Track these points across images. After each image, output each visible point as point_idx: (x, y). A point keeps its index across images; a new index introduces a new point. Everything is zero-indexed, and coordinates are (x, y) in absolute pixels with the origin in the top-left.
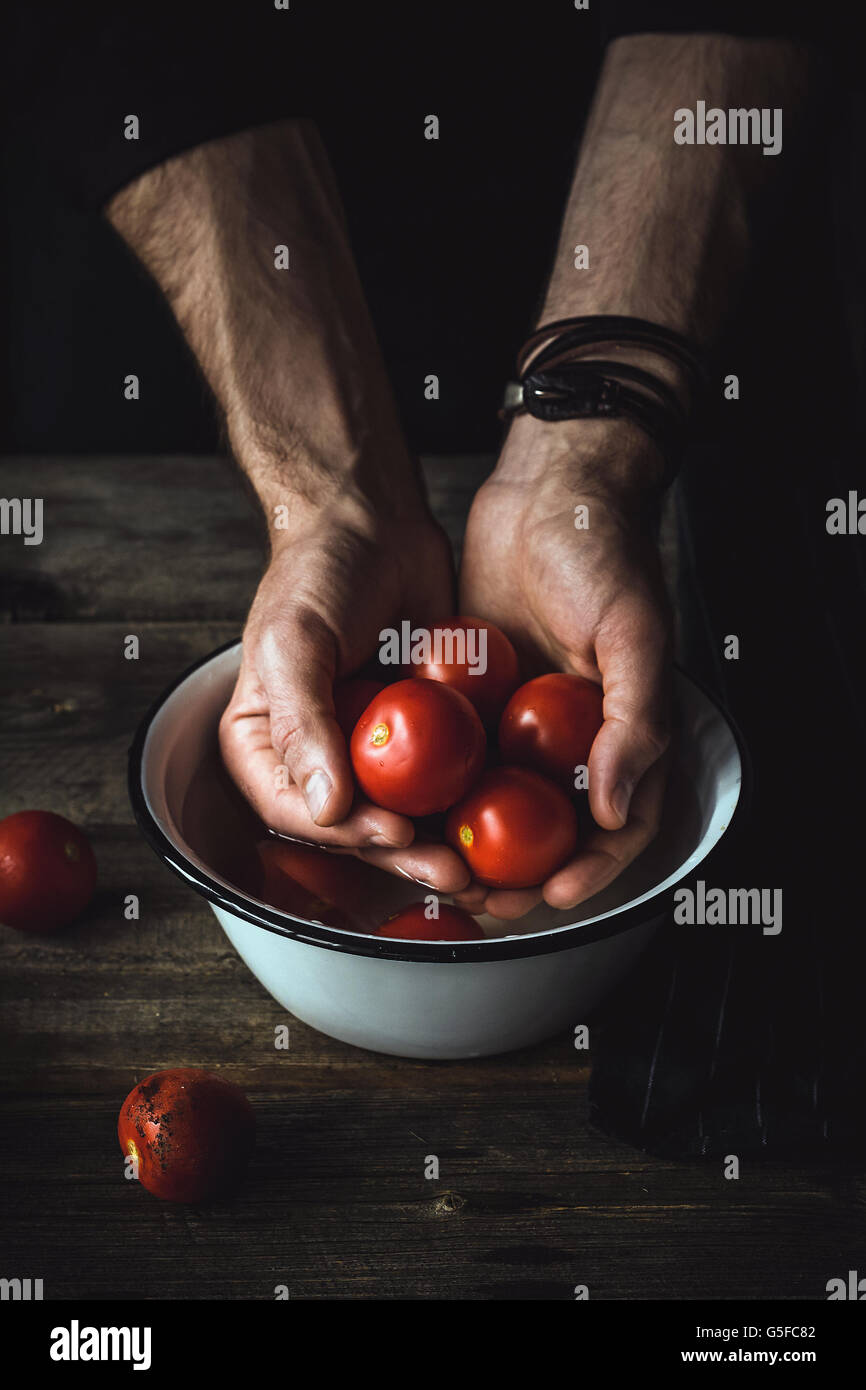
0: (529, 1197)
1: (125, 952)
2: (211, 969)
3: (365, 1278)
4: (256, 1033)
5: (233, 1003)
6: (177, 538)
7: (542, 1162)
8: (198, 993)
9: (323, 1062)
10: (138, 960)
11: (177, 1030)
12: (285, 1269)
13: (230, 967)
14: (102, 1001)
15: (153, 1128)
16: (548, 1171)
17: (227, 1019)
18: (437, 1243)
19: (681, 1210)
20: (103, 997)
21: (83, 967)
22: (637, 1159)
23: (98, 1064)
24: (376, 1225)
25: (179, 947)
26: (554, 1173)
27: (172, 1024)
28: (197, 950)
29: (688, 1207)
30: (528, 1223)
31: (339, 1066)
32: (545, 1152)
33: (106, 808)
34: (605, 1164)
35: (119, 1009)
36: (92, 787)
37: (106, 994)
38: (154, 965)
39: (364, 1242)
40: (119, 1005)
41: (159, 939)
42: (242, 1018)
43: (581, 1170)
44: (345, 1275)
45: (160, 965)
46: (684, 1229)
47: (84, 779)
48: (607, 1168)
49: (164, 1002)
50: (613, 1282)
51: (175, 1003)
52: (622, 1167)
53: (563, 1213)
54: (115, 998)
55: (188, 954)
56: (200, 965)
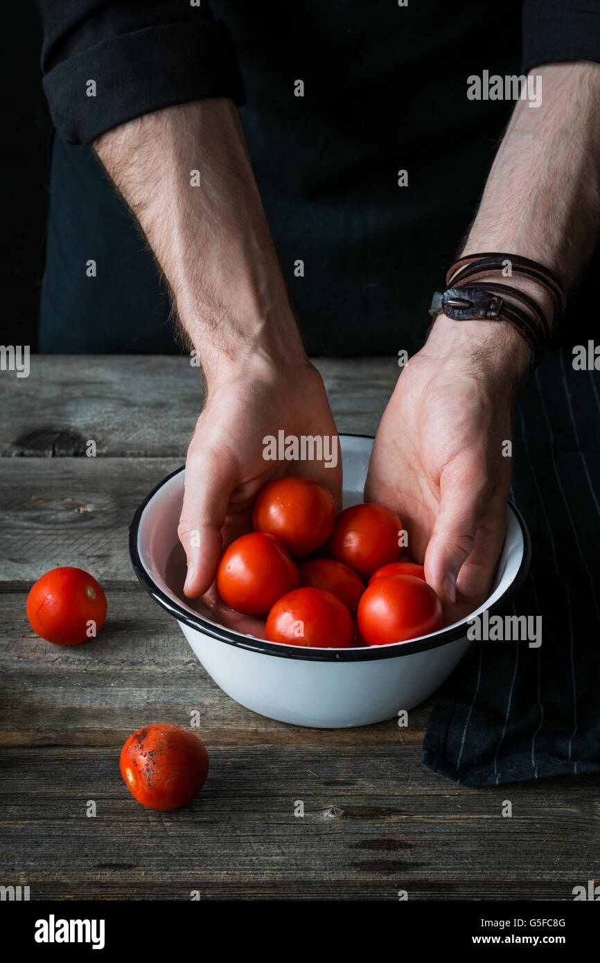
0: (384, 809)
1: (125, 659)
2: (181, 670)
3: (278, 857)
4: (208, 709)
5: (194, 691)
6: (160, 406)
7: (393, 789)
8: (171, 684)
9: (252, 727)
10: (133, 664)
11: (158, 706)
12: (226, 851)
13: (193, 669)
14: (110, 689)
15: (143, 760)
16: (397, 794)
17: (190, 700)
18: (324, 837)
19: (482, 818)
20: (110, 686)
21: (97, 667)
22: (454, 787)
23: (107, 727)
24: (285, 826)
25: (159, 656)
26: (400, 796)
27: (155, 703)
28: (171, 658)
29: (486, 816)
30: (383, 825)
31: (262, 730)
32: (394, 783)
33: (113, 571)
34: (434, 790)
35: (120, 693)
36: (104, 557)
37: (112, 685)
38: (143, 667)
39: (278, 835)
40: (120, 691)
41: (146, 651)
42: (200, 700)
43: (418, 794)
44: (265, 855)
45: (147, 668)
46: (484, 830)
47: (98, 553)
48: (434, 793)
49: (150, 689)
50: (438, 861)
51: (157, 690)
52: (445, 792)
53: (406, 819)
54: (118, 687)
55: (165, 660)
56: (172, 668)
